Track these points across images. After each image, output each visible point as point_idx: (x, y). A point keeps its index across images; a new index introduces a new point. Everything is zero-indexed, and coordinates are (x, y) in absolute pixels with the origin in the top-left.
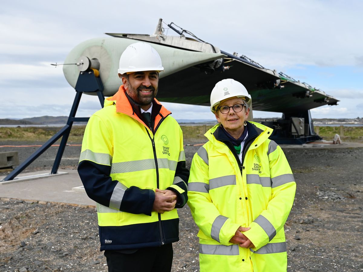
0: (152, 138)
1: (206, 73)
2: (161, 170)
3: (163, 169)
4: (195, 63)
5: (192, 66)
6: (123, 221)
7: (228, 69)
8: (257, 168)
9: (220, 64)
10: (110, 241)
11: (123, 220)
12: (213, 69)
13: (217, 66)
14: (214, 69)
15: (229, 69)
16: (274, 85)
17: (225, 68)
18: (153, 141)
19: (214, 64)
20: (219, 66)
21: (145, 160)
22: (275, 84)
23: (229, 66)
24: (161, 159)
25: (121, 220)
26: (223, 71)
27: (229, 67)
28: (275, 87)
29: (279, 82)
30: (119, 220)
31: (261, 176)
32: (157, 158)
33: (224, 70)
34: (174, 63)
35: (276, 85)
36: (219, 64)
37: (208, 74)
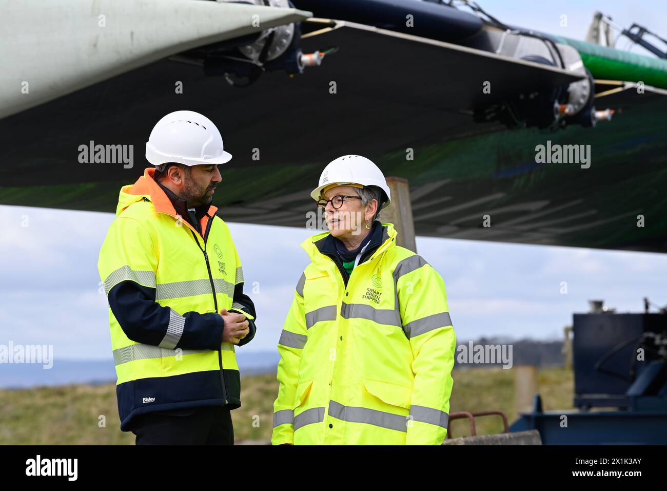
0: (204, 250)
1: (231, 82)
2: (219, 296)
3: (222, 295)
4: (182, 44)
5: (170, 56)
6: (170, 370)
7: (319, 63)
8: (370, 296)
9: (286, 42)
10: (152, 400)
11: (170, 368)
12: (256, 66)
13: (274, 51)
14: (260, 64)
15: (323, 61)
16: (551, 111)
17: (306, 58)
18: (205, 253)
19: (262, 45)
20: (279, 51)
21: (198, 281)
22: (557, 105)
23: (321, 51)
24: (218, 280)
25: (167, 369)
26: (298, 70)
27: (323, 54)
28: (557, 117)
29: (586, 92)
30: (165, 368)
31: (377, 307)
32: (213, 278)
33: (301, 68)
34: (95, 45)
35: (563, 110)
36: (281, 44)
37: (235, 85)
